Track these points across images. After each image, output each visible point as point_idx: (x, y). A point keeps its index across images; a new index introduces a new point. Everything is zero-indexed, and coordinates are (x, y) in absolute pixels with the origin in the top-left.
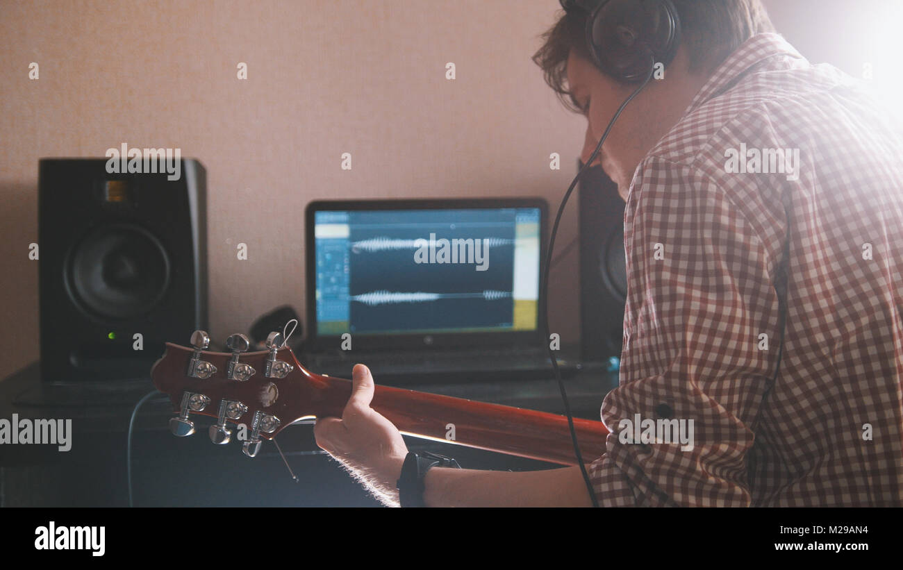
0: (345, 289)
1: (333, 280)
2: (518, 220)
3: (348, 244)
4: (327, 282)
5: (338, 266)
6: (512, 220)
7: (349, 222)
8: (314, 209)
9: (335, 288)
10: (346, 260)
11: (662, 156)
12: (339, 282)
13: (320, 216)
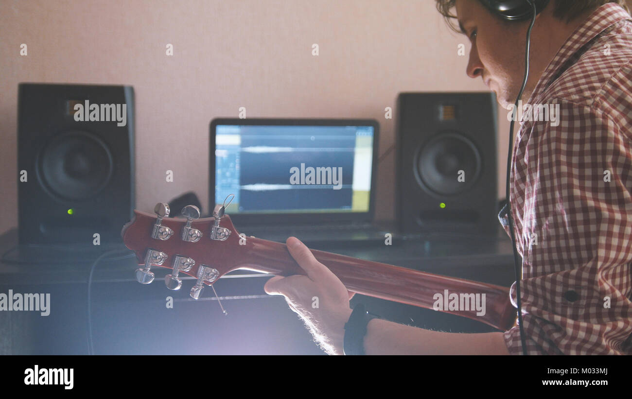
0: (236, 181)
1: (228, 174)
2: (358, 134)
3: (239, 149)
4: (224, 175)
5: (231, 165)
6: (354, 134)
7: (241, 134)
8: (216, 123)
9: (229, 180)
10: (237, 161)
11: (565, 98)
12: (232, 176)
13: (220, 129)
